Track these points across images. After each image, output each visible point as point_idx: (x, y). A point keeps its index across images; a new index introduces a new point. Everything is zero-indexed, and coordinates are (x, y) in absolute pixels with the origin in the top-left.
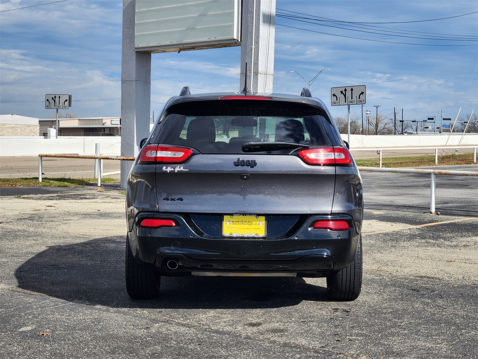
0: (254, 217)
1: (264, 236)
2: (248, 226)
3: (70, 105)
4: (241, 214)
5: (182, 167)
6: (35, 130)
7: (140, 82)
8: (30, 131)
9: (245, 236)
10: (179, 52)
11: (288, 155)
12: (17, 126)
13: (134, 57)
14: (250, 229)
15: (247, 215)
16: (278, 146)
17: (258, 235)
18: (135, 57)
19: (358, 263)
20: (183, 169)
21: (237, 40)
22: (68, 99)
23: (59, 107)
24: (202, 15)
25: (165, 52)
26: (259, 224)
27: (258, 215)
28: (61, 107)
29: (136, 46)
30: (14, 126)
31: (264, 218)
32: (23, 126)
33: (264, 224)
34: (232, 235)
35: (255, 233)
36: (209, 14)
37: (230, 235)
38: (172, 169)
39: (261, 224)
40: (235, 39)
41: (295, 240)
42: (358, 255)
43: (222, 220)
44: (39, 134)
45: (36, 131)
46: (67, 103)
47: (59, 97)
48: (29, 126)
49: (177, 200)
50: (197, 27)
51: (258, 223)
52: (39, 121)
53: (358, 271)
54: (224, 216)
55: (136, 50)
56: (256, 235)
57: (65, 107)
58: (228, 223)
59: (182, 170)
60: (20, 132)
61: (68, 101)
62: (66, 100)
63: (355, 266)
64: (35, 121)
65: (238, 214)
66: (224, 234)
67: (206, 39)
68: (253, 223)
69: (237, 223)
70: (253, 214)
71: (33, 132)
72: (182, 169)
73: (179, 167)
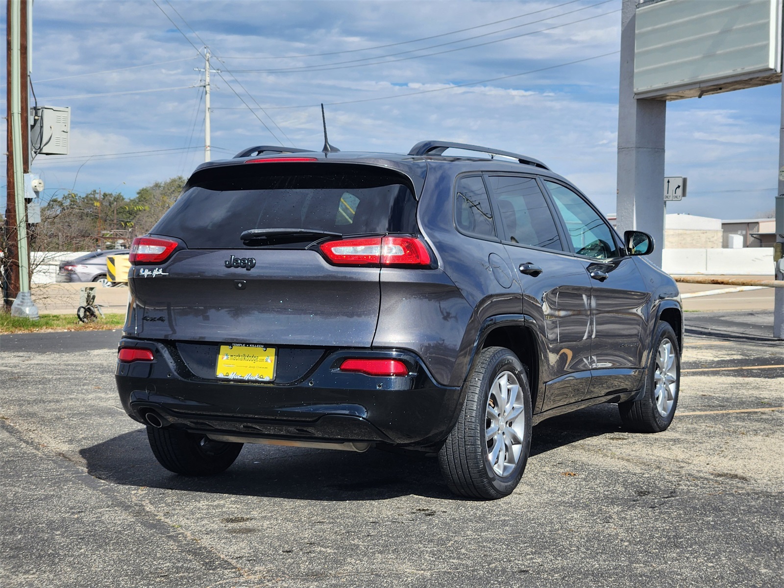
0: (260, 349)
1: (270, 379)
2: (251, 363)
3: (684, 194)
4: (243, 344)
5: (161, 269)
6: (715, 238)
7: (645, 149)
8: (707, 240)
9: (244, 378)
10: (700, 97)
11: (305, 249)
12: (685, 232)
13: (633, 109)
14: (254, 367)
15: (251, 345)
16: (293, 236)
17: (262, 378)
18: (636, 109)
19: (470, 435)
20: (162, 272)
21: (774, 70)
22: (681, 184)
23: (667, 197)
24: (726, 31)
25: (682, 97)
26: (267, 361)
27: (267, 346)
28: (671, 197)
29: (635, 90)
30: (681, 232)
31: (272, 351)
32: (695, 232)
33: (273, 361)
34: (228, 376)
35: (260, 375)
36: (735, 28)
37: (226, 376)
38: (150, 273)
39: (269, 361)
40: (771, 69)
41: (309, 388)
42: (470, 423)
43: (218, 352)
44: (721, 244)
45: (716, 240)
46: (680, 191)
47: (668, 182)
48: (705, 232)
49: (158, 320)
50: (719, 52)
51: (265, 358)
52: (723, 224)
53: (471, 449)
54: (222, 346)
55: (636, 97)
56: (260, 378)
57: (676, 197)
58: (225, 357)
59: (160, 274)
60: (691, 242)
61: (681, 188)
62: (679, 187)
63: (465, 441)
64: (715, 224)
65: (239, 343)
66: (217, 374)
67: (729, 72)
68: (259, 358)
69: (237, 358)
70: (259, 344)
71: (712, 242)
72: (160, 272)
73: (157, 269)
